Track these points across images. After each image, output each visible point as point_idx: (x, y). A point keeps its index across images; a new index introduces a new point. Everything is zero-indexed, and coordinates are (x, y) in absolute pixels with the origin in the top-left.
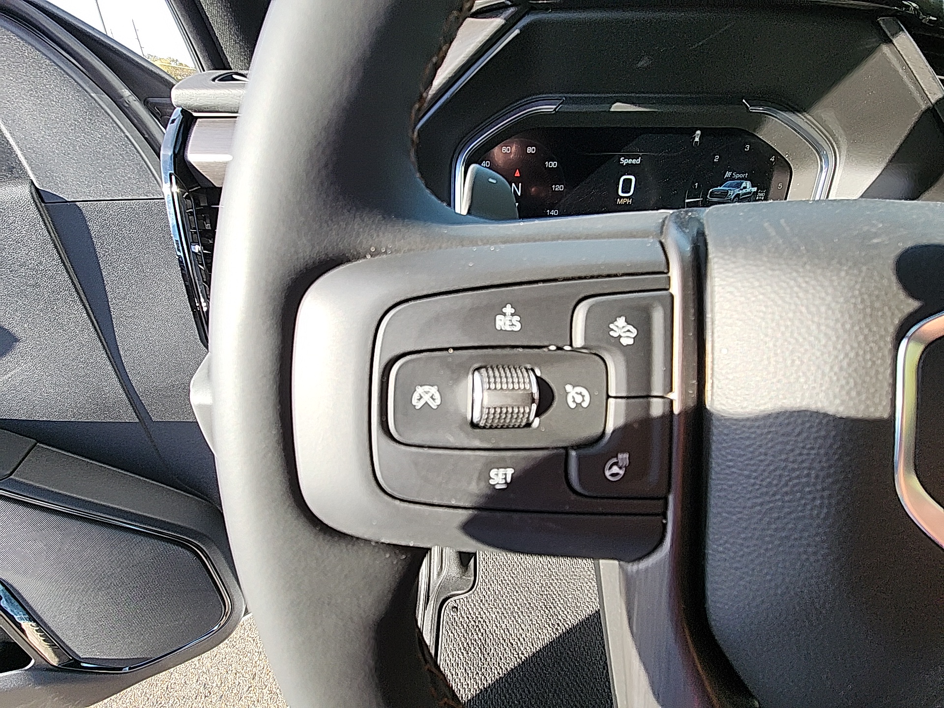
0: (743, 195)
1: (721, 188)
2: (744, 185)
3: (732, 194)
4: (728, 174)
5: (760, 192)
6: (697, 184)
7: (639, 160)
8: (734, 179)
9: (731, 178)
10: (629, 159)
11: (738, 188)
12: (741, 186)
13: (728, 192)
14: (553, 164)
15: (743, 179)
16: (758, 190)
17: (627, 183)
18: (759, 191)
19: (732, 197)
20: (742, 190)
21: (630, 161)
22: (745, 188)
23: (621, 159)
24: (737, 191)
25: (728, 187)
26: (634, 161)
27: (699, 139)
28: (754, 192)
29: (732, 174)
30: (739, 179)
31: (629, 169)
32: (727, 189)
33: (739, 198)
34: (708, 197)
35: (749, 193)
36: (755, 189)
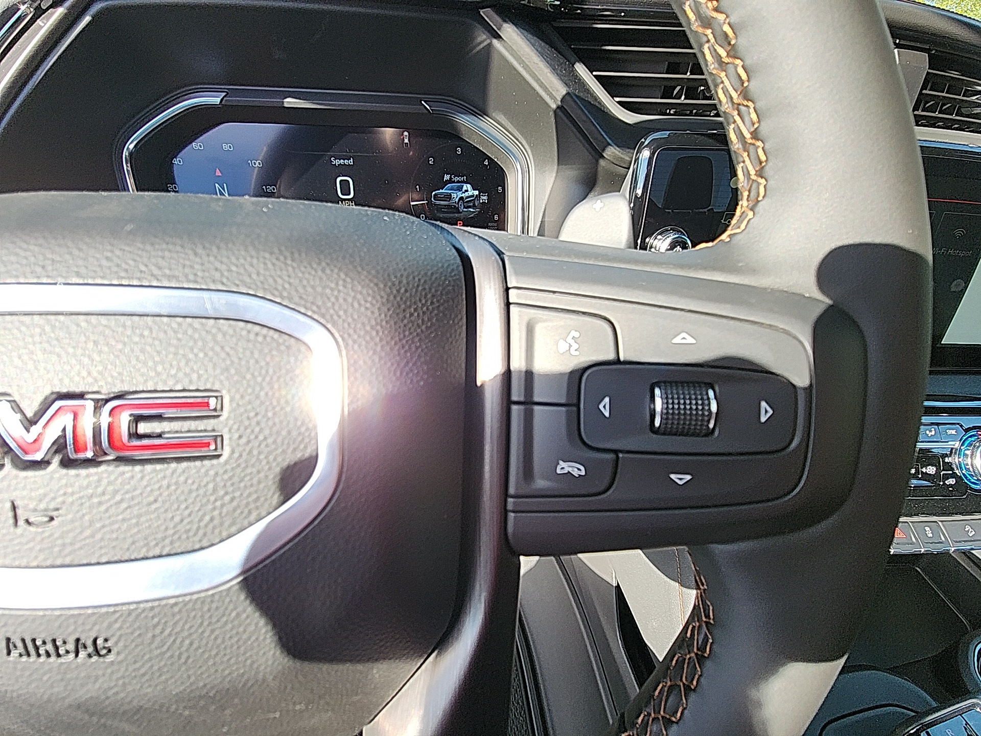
0: (466, 198)
1: (443, 191)
2: (465, 188)
3: (455, 197)
4: (447, 177)
5: (482, 195)
6: (418, 187)
7: (352, 161)
8: (454, 182)
9: (450, 181)
10: (340, 160)
11: (460, 191)
12: (462, 188)
13: (451, 195)
14: (257, 163)
15: (463, 182)
16: (479, 194)
17: (345, 185)
18: (481, 194)
19: (457, 200)
20: (464, 193)
21: (342, 162)
22: (467, 191)
23: (332, 159)
24: (460, 194)
25: (451, 190)
26: (346, 162)
27: (409, 140)
28: (477, 195)
29: (451, 177)
30: (458, 182)
32: (450, 192)
33: (463, 201)
34: (432, 199)
35: (473, 196)
36: (476, 193)
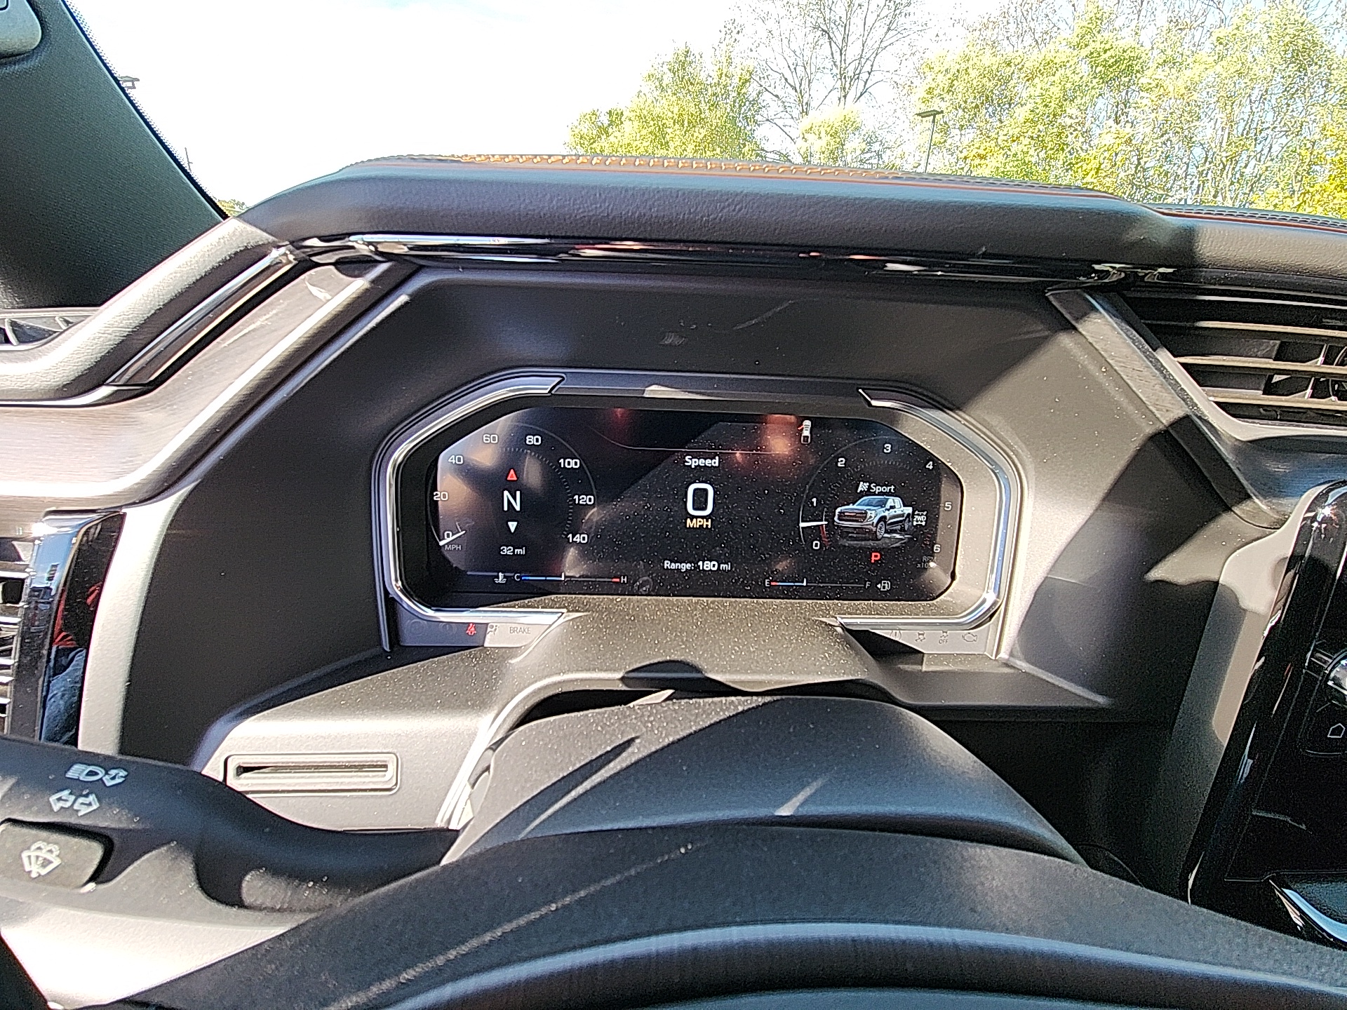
0: (891, 519)
1: (855, 507)
2: (890, 503)
3: (873, 516)
4: (863, 486)
5: (918, 515)
6: (814, 500)
7: (717, 461)
8: (874, 494)
9: (868, 492)
10: (699, 459)
11: (882, 507)
12: (885, 504)
13: (866, 513)
14: (573, 464)
15: (889, 494)
16: (914, 511)
17: (700, 496)
18: (917, 512)
19: (875, 521)
20: (888, 510)
21: (702, 462)
22: (892, 507)
23: (687, 458)
24: (881, 512)
25: (868, 505)
26: (708, 463)
27: (811, 433)
28: (909, 514)
29: (869, 486)
30: (881, 494)
31: (702, 474)
32: (865, 508)
33: (885, 522)
34: (836, 519)
35: (902, 515)
36: (909, 510)
